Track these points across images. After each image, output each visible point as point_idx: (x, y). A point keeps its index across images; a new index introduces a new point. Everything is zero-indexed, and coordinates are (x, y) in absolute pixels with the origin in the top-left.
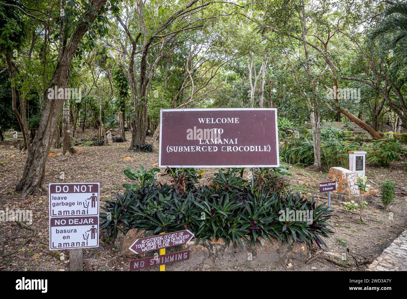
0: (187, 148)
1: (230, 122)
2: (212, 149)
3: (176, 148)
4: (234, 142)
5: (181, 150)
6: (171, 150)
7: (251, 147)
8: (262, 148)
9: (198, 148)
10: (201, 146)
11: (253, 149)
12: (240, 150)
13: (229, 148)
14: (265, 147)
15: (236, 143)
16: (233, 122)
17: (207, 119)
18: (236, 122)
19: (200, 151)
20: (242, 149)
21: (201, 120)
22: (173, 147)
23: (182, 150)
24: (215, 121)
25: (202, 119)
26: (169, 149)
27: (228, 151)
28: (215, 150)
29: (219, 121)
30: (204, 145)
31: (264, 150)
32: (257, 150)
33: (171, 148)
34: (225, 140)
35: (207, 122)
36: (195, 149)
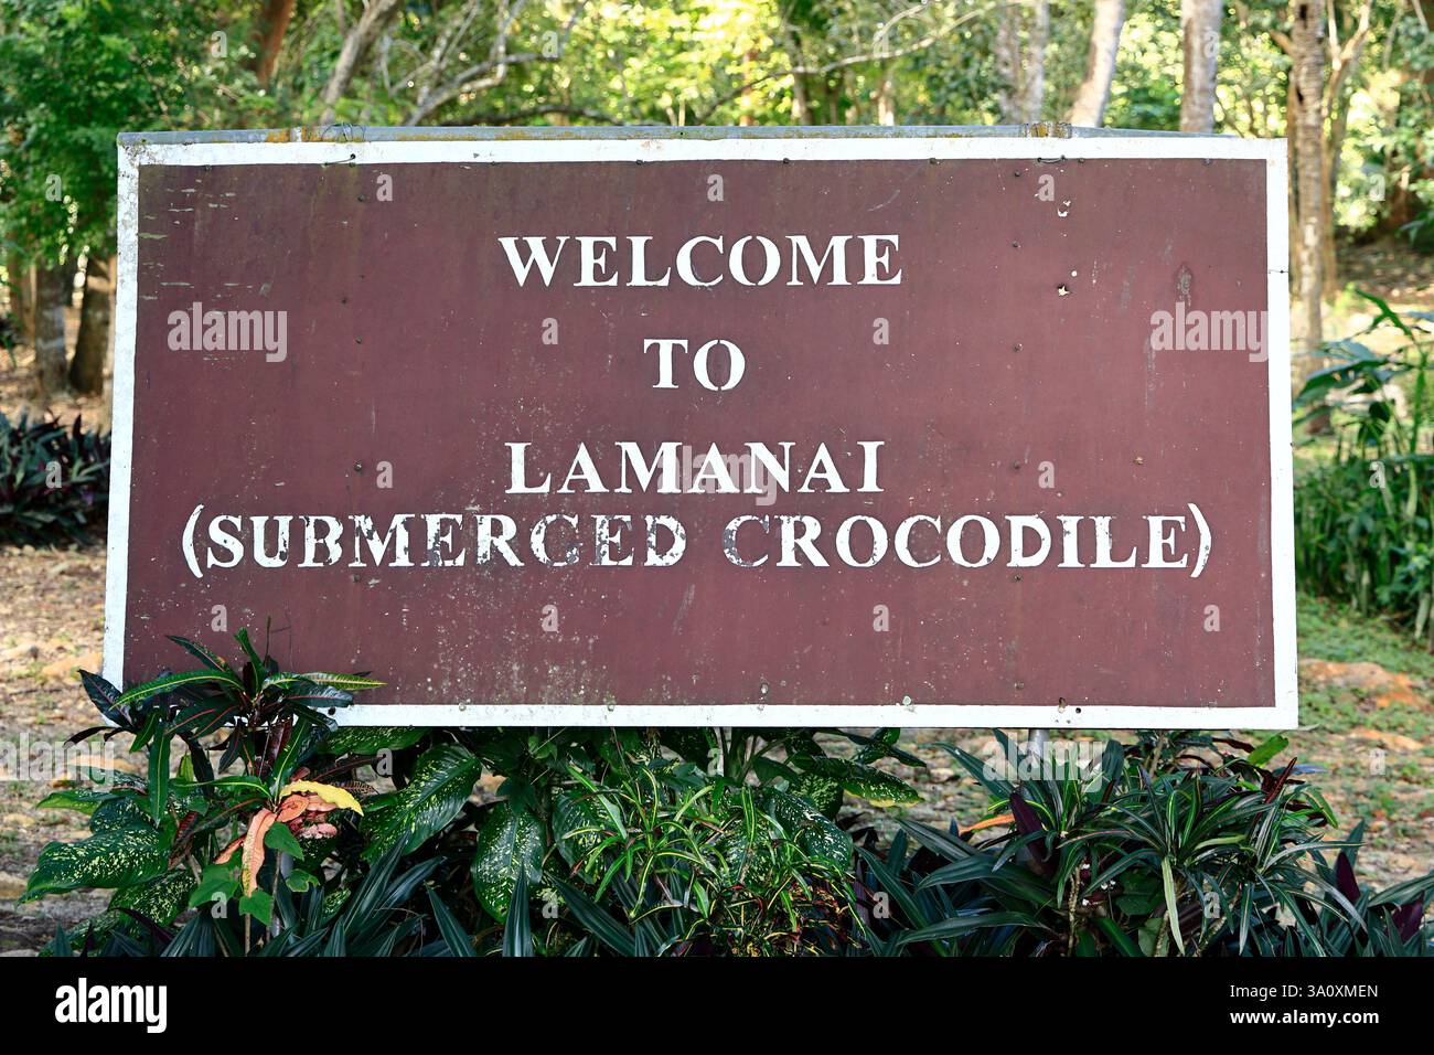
0: (382, 527)
1: (815, 271)
2: (634, 541)
3: (271, 530)
4: (851, 472)
5: (322, 552)
6: (225, 554)
7: (1017, 523)
8: (1129, 538)
9: (497, 529)
10: (526, 510)
11: (1031, 541)
12: (905, 557)
13: (800, 530)
14: (1156, 523)
15: (870, 484)
16: (840, 278)
17: (587, 244)
18: (870, 278)
19: (513, 560)
20: (927, 541)
21: (524, 252)
22: (248, 525)
23: (336, 553)
24: (660, 260)
25: (536, 244)
26: (202, 541)
27: (788, 559)
28: (662, 550)
29: (708, 262)
30: (553, 503)
31: (1143, 556)
32: (1071, 559)
33: (226, 527)
34: (759, 450)
35: (587, 279)
36: (465, 537)
